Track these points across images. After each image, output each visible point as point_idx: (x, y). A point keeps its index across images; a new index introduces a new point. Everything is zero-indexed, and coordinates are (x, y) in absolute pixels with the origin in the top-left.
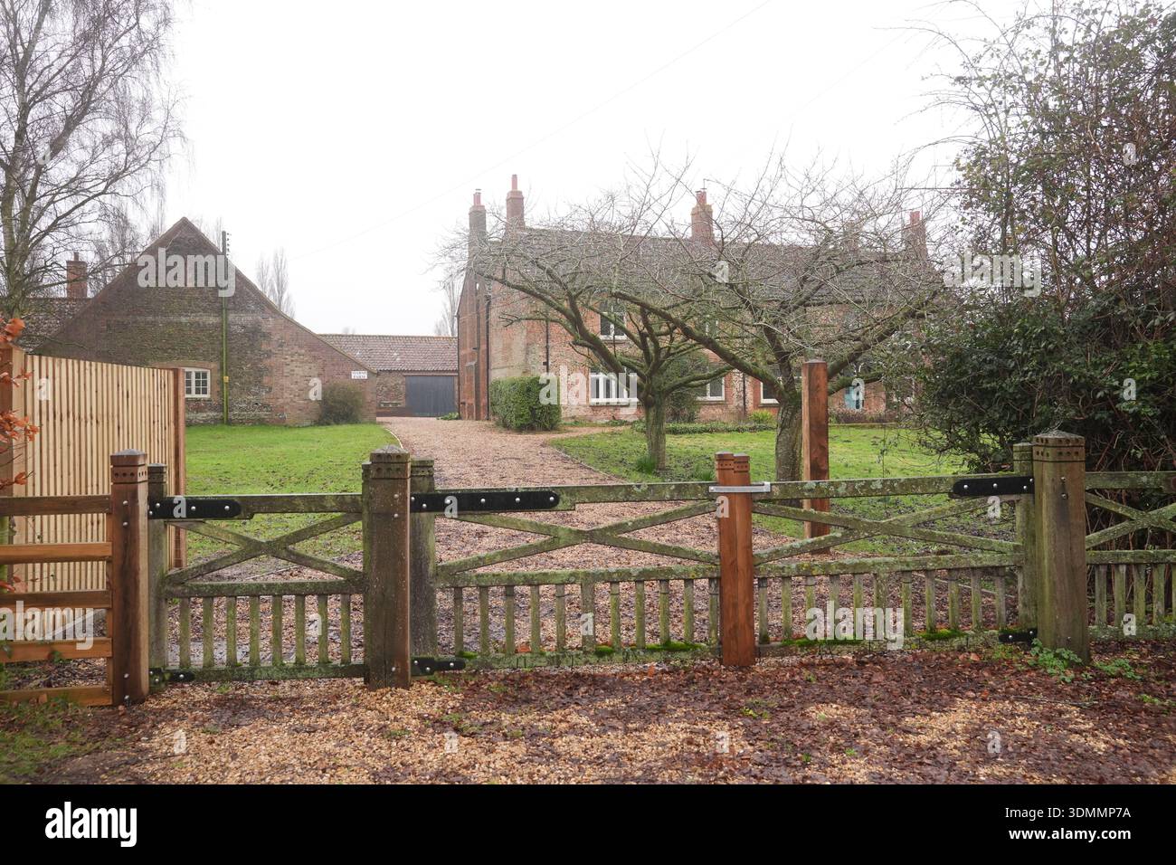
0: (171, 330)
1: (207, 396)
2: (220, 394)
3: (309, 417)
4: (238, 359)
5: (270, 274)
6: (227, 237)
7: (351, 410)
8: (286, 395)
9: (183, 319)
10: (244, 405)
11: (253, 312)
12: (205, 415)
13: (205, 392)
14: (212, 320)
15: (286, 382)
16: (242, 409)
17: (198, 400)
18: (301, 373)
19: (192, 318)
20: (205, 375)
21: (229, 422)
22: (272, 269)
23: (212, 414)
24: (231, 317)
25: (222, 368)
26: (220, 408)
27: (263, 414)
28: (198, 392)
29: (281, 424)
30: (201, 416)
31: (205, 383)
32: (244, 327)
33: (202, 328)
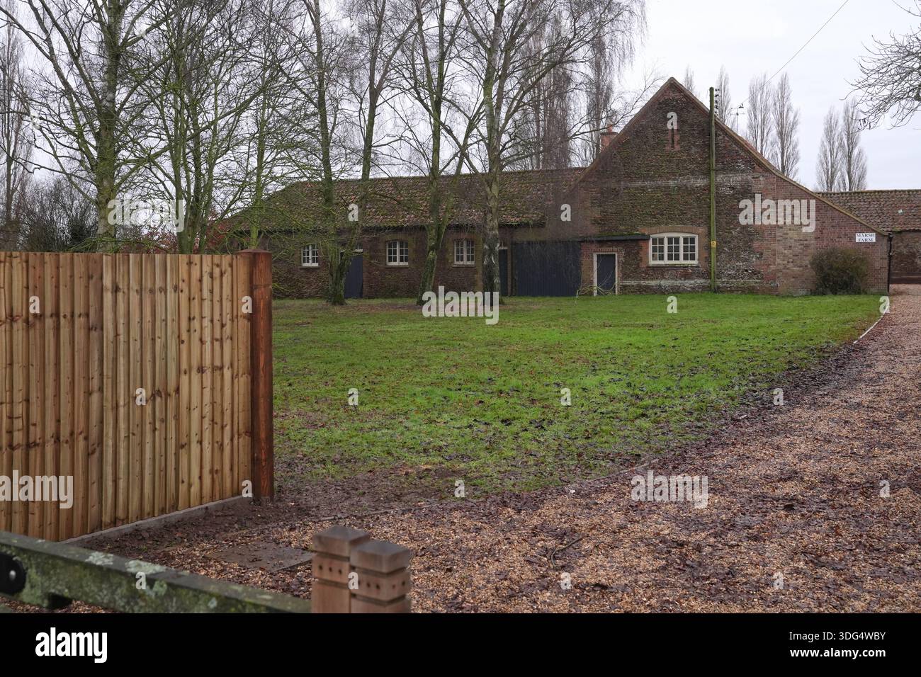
0: (659, 195)
1: (695, 262)
2: (708, 259)
3: (805, 286)
4: (727, 223)
5: (839, 129)
6: (715, 93)
7: (851, 278)
8: (778, 261)
9: (671, 183)
10: (732, 272)
11: (743, 171)
12: (692, 282)
13: (693, 258)
14: (700, 182)
15: (779, 247)
16: (730, 277)
17: (686, 267)
18: (796, 237)
19: (681, 181)
20: (693, 240)
21: (717, 290)
22: (841, 122)
23: (700, 281)
24: (720, 178)
25: (710, 234)
26: (707, 275)
27: (752, 282)
28: (686, 258)
29: (773, 292)
30: (689, 283)
31: (693, 249)
32: (732, 188)
33: (690, 191)
